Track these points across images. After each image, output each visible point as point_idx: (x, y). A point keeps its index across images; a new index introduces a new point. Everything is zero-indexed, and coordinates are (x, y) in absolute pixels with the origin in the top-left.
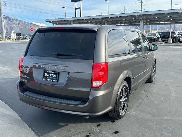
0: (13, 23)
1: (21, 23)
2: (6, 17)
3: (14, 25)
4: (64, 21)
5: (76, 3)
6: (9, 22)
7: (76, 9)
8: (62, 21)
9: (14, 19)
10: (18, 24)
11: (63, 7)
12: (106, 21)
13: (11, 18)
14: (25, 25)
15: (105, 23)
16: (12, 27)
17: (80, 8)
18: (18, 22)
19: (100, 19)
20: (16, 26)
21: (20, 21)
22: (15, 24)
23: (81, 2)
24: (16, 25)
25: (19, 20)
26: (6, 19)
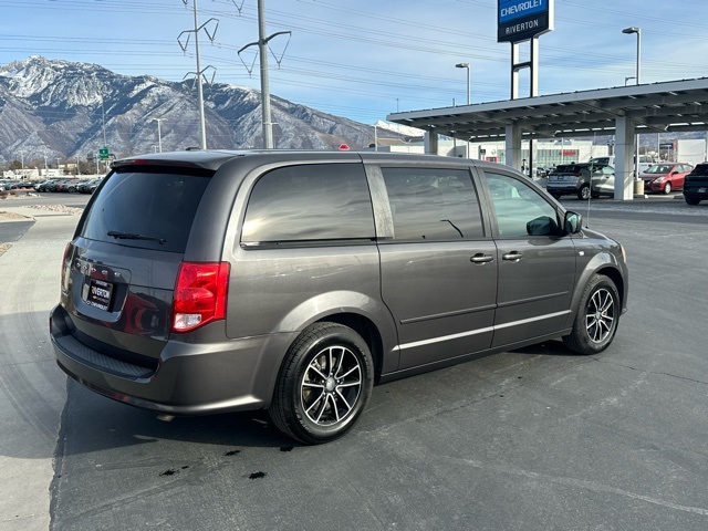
0: (314, 128)
1: (339, 126)
2: (291, 106)
3: (317, 135)
4: (457, 115)
5: (516, 46)
6: (302, 123)
7: (515, 68)
8: (448, 116)
9: (320, 115)
10: (331, 133)
11: (459, 66)
12: (621, 112)
13: (309, 112)
14: (353, 135)
15: (617, 118)
16: (309, 142)
17: (530, 64)
18: (330, 123)
19: (593, 104)
20: (322, 138)
21: (338, 120)
22: (320, 131)
23: (535, 40)
24: (321, 135)
25: (335, 117)
26: (292, 113)
